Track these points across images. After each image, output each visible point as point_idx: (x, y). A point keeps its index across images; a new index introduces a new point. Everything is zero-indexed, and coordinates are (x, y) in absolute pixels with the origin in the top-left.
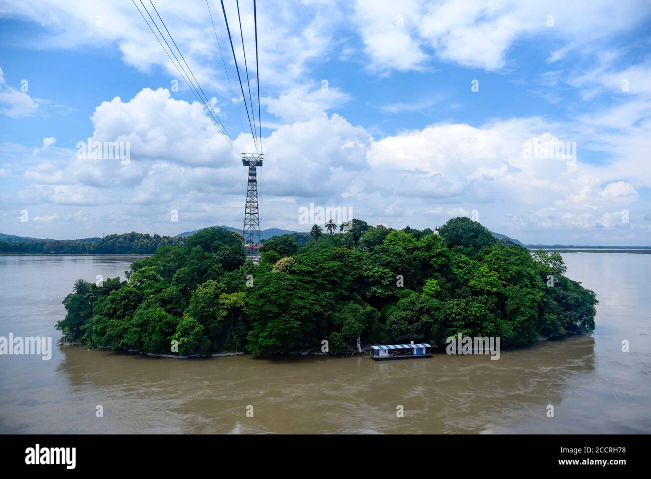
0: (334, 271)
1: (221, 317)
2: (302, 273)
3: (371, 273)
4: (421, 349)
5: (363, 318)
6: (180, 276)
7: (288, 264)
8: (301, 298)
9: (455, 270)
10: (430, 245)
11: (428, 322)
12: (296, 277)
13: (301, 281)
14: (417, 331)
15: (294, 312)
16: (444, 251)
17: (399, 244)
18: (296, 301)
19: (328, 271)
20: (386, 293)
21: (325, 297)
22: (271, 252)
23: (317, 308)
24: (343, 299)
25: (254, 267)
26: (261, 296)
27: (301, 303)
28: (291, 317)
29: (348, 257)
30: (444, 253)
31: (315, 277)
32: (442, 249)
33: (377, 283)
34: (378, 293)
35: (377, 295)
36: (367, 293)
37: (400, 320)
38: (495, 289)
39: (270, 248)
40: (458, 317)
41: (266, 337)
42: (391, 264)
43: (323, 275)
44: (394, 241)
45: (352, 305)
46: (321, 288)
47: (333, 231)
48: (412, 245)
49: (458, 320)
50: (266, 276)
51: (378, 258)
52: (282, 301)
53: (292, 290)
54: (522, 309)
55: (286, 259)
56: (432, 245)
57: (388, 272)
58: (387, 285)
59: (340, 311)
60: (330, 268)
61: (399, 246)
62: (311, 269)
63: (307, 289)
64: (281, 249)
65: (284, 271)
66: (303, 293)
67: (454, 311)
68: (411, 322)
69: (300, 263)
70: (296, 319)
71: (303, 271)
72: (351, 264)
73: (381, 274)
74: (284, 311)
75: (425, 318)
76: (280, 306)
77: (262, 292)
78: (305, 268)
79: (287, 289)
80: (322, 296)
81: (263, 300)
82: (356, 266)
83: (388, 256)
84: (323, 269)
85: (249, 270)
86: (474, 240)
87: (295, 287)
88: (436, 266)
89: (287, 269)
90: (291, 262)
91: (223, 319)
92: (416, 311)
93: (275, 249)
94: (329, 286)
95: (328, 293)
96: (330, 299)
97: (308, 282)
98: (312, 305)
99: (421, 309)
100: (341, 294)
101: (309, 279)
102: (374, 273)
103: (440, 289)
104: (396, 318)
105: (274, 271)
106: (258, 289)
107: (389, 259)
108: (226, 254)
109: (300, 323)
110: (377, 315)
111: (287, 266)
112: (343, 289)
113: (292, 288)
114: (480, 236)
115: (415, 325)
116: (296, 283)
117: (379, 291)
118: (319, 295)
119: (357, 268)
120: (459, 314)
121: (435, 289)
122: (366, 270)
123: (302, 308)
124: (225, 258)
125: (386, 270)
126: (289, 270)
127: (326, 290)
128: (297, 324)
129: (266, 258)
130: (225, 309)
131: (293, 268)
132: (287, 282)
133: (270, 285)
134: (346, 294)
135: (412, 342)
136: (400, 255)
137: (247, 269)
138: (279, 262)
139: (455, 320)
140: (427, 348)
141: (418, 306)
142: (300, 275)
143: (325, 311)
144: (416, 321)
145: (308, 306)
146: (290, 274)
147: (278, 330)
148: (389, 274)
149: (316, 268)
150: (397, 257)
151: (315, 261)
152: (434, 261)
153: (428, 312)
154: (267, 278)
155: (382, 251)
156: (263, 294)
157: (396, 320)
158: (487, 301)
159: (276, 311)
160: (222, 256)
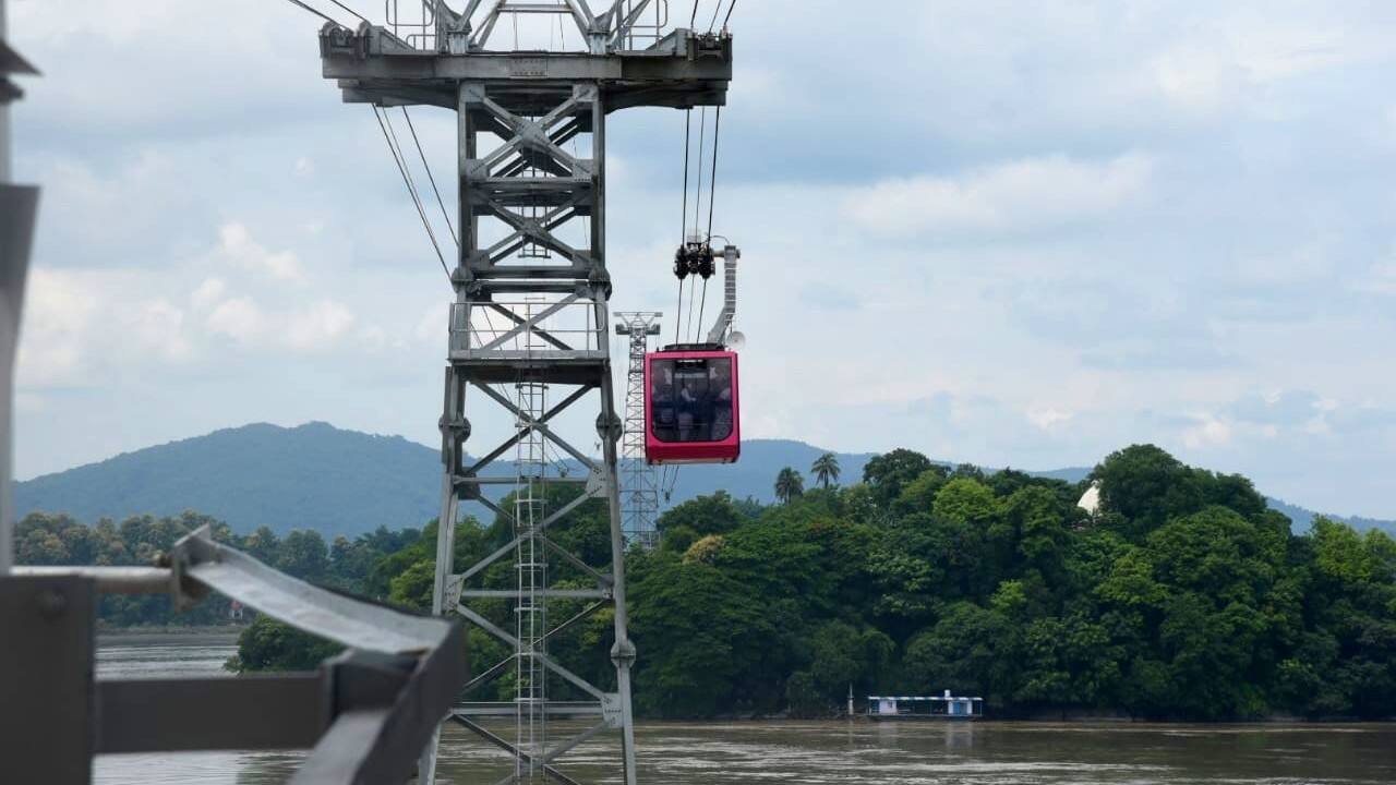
0: (802, 561)
1: (588, 645)
2: (736, 563)
3: (884, 568)
4: (963, 705)
5: (856, 648)
6: (499, 577)
7: (712, 548)
8: (735, 607)
9: (1070, 564)
10: (1020, 510)
11: (984, 657)
12: (727, 571)
13: (733, 578)
14: (962, 675)
15: (721, 628)
16: (1049, 523)
17: (959, 509)
18: (724, 610)
19: (787, 560)
20: (912, 607)
21: (781, 608)
22: (681, 530)
23: (763, 623)
24: (819, 613)
25: (646, 558)
26: (663, 602)
27: (733, 614)
28: (716, 637)
29: (841, 536)
30: (1049, 528)
31: (762, 571)
32: (1043, 520)
33: (895, 587)
34: (897, 607)
35: (893, 610)
36: (875, 608)
37: (927, 652)
38: (1135, 599)
39: (679, 522)
40: (1043, 649)
41: (671, 674)
42: (932, 551)
43: (779, 569)
44: (950, 503)
45: (836, 625)
46: (775, 590)
47: (831, 481)
48: (985, 510)
49: (1044, 654)
50: (671, 570)
51: (904, 538)
52: (698, 611)
53: (716, 593)
54: (1192, 638)
55: (709, 538)
56: (1026, 511)
57: (920, 565)
58: (917, 592)
59: (811, 635)
60: (792, 555)
61: (960, 513)
62: (755, 555)
63: (747, 594)
64: (701, 522)
65: (705, 561)
66: (736, 598)
67: (1037, 638)
68: (951, 658)
69: (736, 545)
70: (725, 641)
71: (741, 560)
72: (844, 551)
73: (904, 571)
74: (702, 629)
75: (978, 650)
76: (696, 618)
77: (662, 595)
78: (742, 555)
79: (709, 591)
80: (775, 605)
81: (665, 609)
82: (853, 553)
83: (928, 534)
84: (778, 556)
85: (635, 564)
86: (1154, 499)
87: (723, 587)
88: (1030, 555)
89: (710, 557)
90: (719, 543)
91: (591, 648)
92: (963, 638)
93: (688, 523)
94: (790, 589)
95: (786, 601)
96: (790, 611)
97: (750, 580)
98: (753, 618)
99: (973, 633)
100: (813, 604)
101: (750, 574)
102: (890, 568)
103: (1025, 600)
104: (921, 649)
105: (685, 562)
106: (656, 592)
107: (928, 539)
108: (587, 533)
109: (731, 648)
110: (888, 646)
111: (710, 552)
112: (821, 595)
113: (717, 588)
114: (1171, 490)
115: (959, 663)
116: (726, 582)
117: (899, 603)
118: (768, 604)
119: (856, 558)
120: (1048, 643)
121: (1010, 597)
122: (873, 562)
123: (735, 621)
124: (586, 540)
125: (918, 561)
126: (714, 559)
127: (784, 595)
128: (725, 649)
129: (672, 541)
130: (595, 631)
131: (722, 555)
132: (710, 579)
133: (677, 585)
134: (828, 605)
135: (947, 692)
136: (953, 532)
137: (633, 562)
138: (694, 546)
139: (1038, 654)
140: (975, 704)
141: (968, 627)
142: (734, 568)
143: (781, 632)
144: (962, 657)
145: (746, 620)
146: (716, 566)
147: (691, 659)
148: (921, 569)
149: (765, 556)
150: (948, 536)
151: (764, 541)
152: (1026, 545)
153: (984, 637)
154: (671, 573)
155: (915, 525)
156: (665, 599)
157: (920, 653)
158: (1119, 622)
159: (688, 625)
160: (580, 537)
